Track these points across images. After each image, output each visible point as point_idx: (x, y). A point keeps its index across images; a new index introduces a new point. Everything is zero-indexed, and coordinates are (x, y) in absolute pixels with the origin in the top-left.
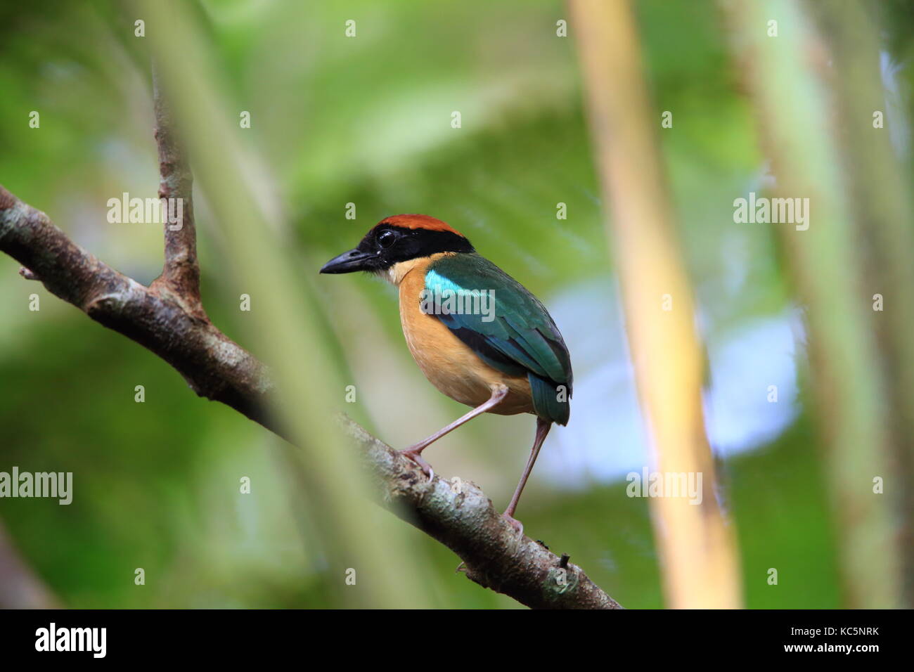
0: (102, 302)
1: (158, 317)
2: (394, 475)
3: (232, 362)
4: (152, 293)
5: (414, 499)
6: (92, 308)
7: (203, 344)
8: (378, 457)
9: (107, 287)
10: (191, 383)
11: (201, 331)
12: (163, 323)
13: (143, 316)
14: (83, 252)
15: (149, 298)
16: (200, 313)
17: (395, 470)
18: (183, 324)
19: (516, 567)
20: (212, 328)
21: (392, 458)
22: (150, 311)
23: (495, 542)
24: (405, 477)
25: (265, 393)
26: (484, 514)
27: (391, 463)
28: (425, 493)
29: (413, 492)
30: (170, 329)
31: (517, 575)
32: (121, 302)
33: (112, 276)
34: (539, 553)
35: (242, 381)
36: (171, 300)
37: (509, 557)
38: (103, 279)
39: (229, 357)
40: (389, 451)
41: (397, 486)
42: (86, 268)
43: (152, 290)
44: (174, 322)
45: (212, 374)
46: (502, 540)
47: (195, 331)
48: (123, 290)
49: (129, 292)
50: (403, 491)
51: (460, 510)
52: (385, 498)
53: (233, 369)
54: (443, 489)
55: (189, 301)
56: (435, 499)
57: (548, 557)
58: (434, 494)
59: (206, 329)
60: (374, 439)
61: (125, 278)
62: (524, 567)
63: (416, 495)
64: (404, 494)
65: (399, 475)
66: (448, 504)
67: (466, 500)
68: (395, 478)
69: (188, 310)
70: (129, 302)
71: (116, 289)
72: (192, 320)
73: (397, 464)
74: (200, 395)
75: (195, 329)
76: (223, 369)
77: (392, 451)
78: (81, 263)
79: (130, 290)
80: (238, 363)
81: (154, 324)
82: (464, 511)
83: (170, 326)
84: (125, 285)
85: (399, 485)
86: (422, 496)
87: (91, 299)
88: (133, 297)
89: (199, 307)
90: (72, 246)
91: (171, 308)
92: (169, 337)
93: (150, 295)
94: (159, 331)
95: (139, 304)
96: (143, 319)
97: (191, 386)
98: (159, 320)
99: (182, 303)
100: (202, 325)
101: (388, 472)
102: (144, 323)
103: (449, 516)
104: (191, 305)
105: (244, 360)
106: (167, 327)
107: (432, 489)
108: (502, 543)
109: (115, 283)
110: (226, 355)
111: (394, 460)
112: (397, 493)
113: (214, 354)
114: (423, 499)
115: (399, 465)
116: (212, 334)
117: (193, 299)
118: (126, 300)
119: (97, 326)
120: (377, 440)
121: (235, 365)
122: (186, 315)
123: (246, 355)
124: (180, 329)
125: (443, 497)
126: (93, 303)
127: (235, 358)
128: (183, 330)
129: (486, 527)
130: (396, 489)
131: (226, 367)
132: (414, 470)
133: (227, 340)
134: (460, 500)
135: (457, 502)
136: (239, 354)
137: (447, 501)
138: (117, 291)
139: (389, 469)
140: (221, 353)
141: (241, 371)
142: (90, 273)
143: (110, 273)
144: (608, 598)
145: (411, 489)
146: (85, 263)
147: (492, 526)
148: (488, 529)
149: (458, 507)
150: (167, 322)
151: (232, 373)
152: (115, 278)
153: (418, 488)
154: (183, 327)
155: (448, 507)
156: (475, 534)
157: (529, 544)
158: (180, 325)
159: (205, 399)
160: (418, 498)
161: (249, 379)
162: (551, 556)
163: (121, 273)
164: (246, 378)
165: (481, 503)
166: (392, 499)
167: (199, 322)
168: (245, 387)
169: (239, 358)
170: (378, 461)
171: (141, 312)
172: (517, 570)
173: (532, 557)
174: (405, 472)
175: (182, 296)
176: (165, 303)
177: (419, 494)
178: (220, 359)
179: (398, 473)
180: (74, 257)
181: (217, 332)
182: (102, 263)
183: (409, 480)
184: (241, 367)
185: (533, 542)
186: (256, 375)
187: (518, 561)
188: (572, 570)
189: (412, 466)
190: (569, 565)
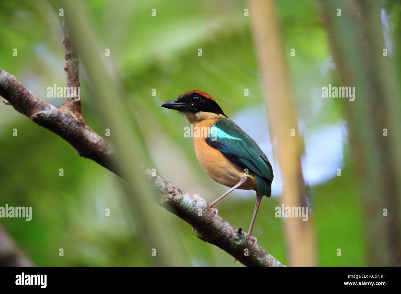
0: (38, 115)
1: (63, 122)
2: (166, 192)
3: (95, 142)
4: (61, 111)
5: (174, 203)
6: (34, 117)
7: (82, 133)
8: (159, 184)
9: (41, 108)
10: (77, 151)
11: (82, 128)
12: (65, 124)
13: (57, 121)
14: (31, 93)
15: (59, 113)
16: (82, 120)
17: (166, 190)
18: (74, 125)
19: (219, 233)
20: (87, 127)
21: (164, 184)
22: (60, 119)
23: (210, 222)
24: (171, 193)
25: (110, 155)
26: (205, 209)
27: (164, 186)
28: (179, 200)
29: (174, 199)
30: (68, 127)
31: (219, 236)
32: (47, 115)
33: (43, 104)
34: (229, 227)
35: (100, 150)
36: (69, 114)
37: (216, 229)
38: (39, 105)
39: (94, 139)
40: (164, 181)
41: (166, 197)
42: (32, 100)
43: (61, 110)
44: (70, 124)
45: (86, 147)
46: (213, 221)
48: (48, 110)
49: (50, 111)
50: (170, 199)
51: (194, 208)
52: (162, 202)
53: (95, 145)
54: (187, 198)
55: (77, 115)
56: (183, 203)
57: (233, 229)
58: (183, 200)
59: (84, 127)
60: (157, 176)
61: (49, 104)
62: (222, 233)
63: (175, 201)
64: (170, 200)
65: (168, 192)
67: (197, 203)
69: (76, 119)
70: (50, 115)
71: (45, 109)
72: (78, 123)
73: (167, 187)
74: (81, 156)
75: (79, 127)
76: (91, 145)
77: (165, 181)
78: (30, 98)
79: (51, 109)
80: (98, 142)
81: (61, 124)
82: (196, 208)
83: (68, 125)
84: (49, 107)
85: (168, 196)
86: (178, 201)
88: (52, 113)
89: (81, 117)
90: (26, 90)
91: (69, 118)
92: (68, 130)
93: (60, 112)
94: (64, 128)
95: (55, 116)
96: (56, 122)
99: (74, 116)
100: (82, 125)
101: (163, 190)
102: (57, 124)
103: (189, 210)
105: (100, 141)
107: (182, 198)
108: (213, 222)
109: (44, 106)
110: (93, 138)
111: (165, 185)
112: (167, 200)
113: (88, 138)
114: (178, 203)
115: (168, 188)
116: (87, 129)
118: (49, 114)
119: (36, 125)
120: (159, 177)
121: (96, 143)
122: (75, 121)
123: (102, 139)
124: (72, 127)
125: (187, 202)
126: (35, 115)
127: (97, 140)
128: (74, 127)
129: (206, 215)
131: (93, 144)
132: (175, 190)
133: (93, 132)
134: (194, 203)
135: (193, 204)
136: (98, 138)
137: (189, 204)
138: (45, 110)
139: (163, 189)
140: (90, 138)
141: (99, 146)
142: (33, 102)
143: (42, 102)
144: (259, 247)
145: (173, 198)
146: (31, 98)
147: (208, 215)
148: (206, 216)
149: (193, 206)
151: (95, 146)
152: (44, 104)
153: (176, 198)
154: (74, 126)
155: (189, 206)
158: (73, 125)
159: (83, 158)
160: (176, 202)
161: (103, 149)
163: (47, 102)
165: (204, 204)
166: (165, 202)
167: (81, 124)
168: (101, 153)
169: (98, 140)
170: (158, 185)
171: (55, 119)
172: (219, 234)
173: (226, 228)
174: (170, 190)
175: (74, 113)
176: (66, 116)
177: (176, 200)
178: (90, 140)
179: (168, 191)
180: (27, 95)
181: (89, 128)
182: (39, 98)
183: (172, 194)
184: (99, 144)
185: (226, 222)
186: (106, 147)
187: (220, 230)
188: (243, 234)
189: (174, 188)
190: (242, 232)
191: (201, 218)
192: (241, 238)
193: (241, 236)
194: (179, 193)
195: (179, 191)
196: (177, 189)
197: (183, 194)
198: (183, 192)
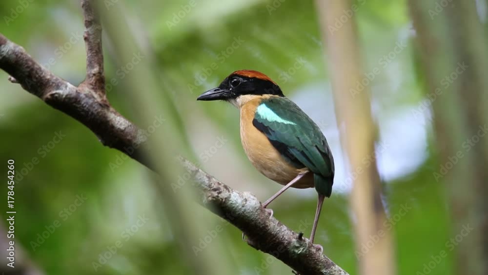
0: (52, 95)
1: (83, 103)
2: (209, 189)
3: (122, 127)
4: (79, 90)
5: (220, 202)
6: (47, 98)
7: (107, 118)
8: (200, 179)
9: (55, 87)
10: (100, 139)
11: (106, 111)
12: (85, 106)
13: (75, 102)
14: (43, 67)
15: (78, 93)
16: (105, 101)
17: (210, 186)
18: (96, 107)
19: (274, 239)
20: (111, 109)
21: (207, 179)
22: (78, 100)
23: (263, 225)
24: (215, 190)
26: (257, 210)
27: (207, 182)
28: (226, 198)
29: (219, 198)
30: (89, 109)
31: (275, 243)
32: (62, 95)
33: (58, 81)
34: (287, 232)
35: (128, 138)
36: (90, 94)
37: (270, 234)
38: (53, 83)
39: (121, 124)
40: (206, 176)
41: (210, 195)
42: (44, 77)
43: (80, 88)
44: (91, 105)
45: (111, 134)
46: (267, 224)
47: (102, 111)
48: (64, 88)
49: (67, 90)
50: (214, 197)
51: (244, 208)
52: (204, 201)
53: (122, 131)
54: (235, 197)
55: (99, 95)
56: (231, 202)
57: (292, 234)
58: (230, 199)
59: (108, 109)
60: (198, 170)
61: (65, 82)
62: (279, 239)
63: (221, 200)
64: (214, 199)
65: (212, 189)
66: (238, 205)
67: (248, 202)
68: (209, 190)
69: (99, 100)
70: (67, 95)
71: (61, 87)
72: (100, 105)
73: (211, 183)
74: (105, 144)
75: (102, 109)
76: (117, 131)
77: (208, 175)
78: (42, 74)
79: (68, 88)
80: (125, 128)
81: (80, 107)
82: (246, 209)
83: (89, 108)
84: (65, 86)
85: (212, 194)
86: (224, 200)
87: (46, 93)
88: (69, 92)
89: (105, 98)
90: (37, 65)
91: (90, 98)
92: (88, 113)
93: (78, 91)
94: (83, 110)
95: (72, 96)
96: (74, 104)
97: (100, 141)
98: (83, 105)
99: (96, 96)
100: (106, 107)
101: (206, 187)
102: (75, 106)
103: (238, 212)
104: (101, 97)
105: (129, 126)
106: (87, 108)
107: (229, 197)
108: (267, 226)
109: (60, 84)
110: (119, 124)
111: (209, 181)
112: (210, 198)
113: (113, 123)
114: (225, 202)
115: (212, 184)
116: (112, 112)
117: (101, 94)
118: (65, 94)
119: (49, 108)
120: (200, 170)
121: (124, 129)
122: (97, 102)
123: (130, 124)
124: (94, 109)
125: (235, 201)
126: (48, 95)
127: (124, 125)
128: (96, 110)
129: (258, 217)
130: (210, 196)
131: (119, 130)
132: (220, 186)
133: (119, 116)
134: (244, 203)
136: (126, 123)
137: (237, 203)
138: (60, 89)
139: (206, 185)
140: (116, 123)
141: (127, 132)
142: (46, 79)
143: (57, 80)
144: (324, 256)
145: (218, 196)
146: (44, 74)
147: (262, 216)
148: (259, 218)
149: (243, 207)
150: (87, 106)
151: (122, 133)
152: (59, 82)
153: (221, 196)
154: (96, 108)
155: (238, 206)
156: (252, 221)
157: (281, 226)
158: (94, 107)
159: (107, 148)
160: (222, 202)
161: (131, 137)
162: (293, 233)
163: (63, 79)
164: (130, 136)
165: (256, 204)
166: (208, 201)
167: (104, 106)
168: (130, 141)
169: (126, 125)
170: (200, 181)
171: (73, 100)
172: (275, 241)
173: (283, 233)
174: (215, 187)
175: (96, 92)
176: (86, 96)
177: (222, 199)
178: (115, 126)
180: (38, 71)
181: (114, 111)
182: (53, 74)
183: (217, 191)
184: (127, 130)
185: (284, 226)
186: (135, 134)
187: (276, 236)
188: (304, 241)
189: (219, 184)
190: (303, 238)
191: (253, 221)
192: (301, 245)
193: (302, 243)
194: (225, 190)
195: (226, 187)
196: (223, 185)
197: (231, 191)
198: (230, 189)
